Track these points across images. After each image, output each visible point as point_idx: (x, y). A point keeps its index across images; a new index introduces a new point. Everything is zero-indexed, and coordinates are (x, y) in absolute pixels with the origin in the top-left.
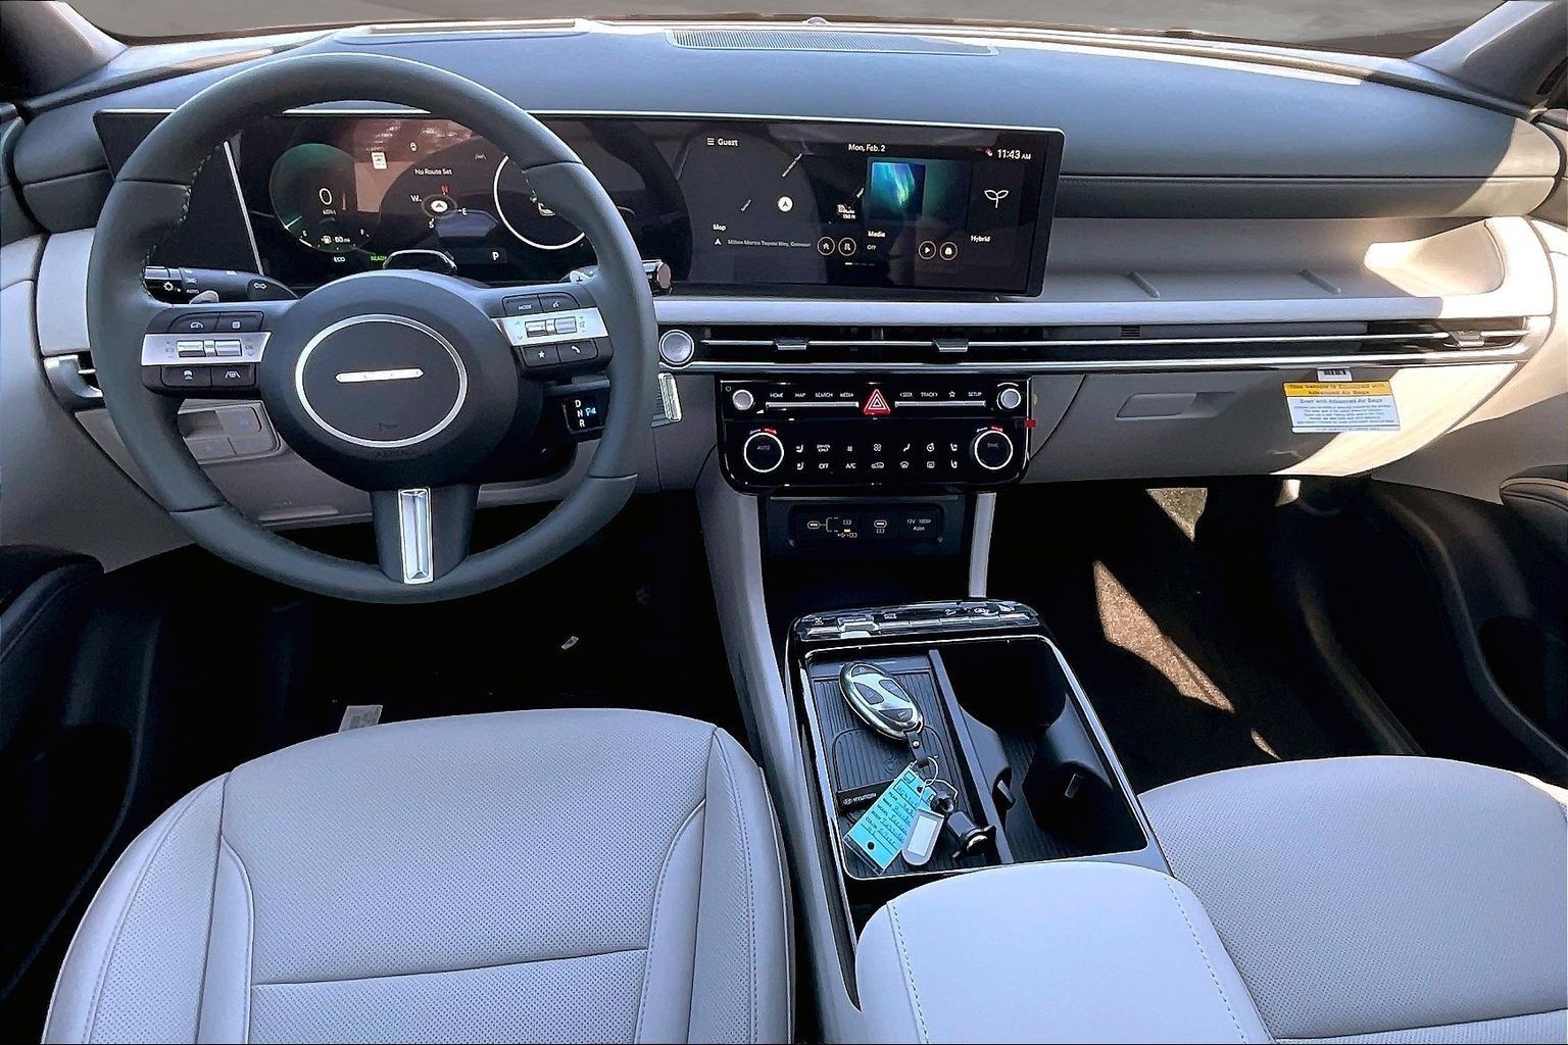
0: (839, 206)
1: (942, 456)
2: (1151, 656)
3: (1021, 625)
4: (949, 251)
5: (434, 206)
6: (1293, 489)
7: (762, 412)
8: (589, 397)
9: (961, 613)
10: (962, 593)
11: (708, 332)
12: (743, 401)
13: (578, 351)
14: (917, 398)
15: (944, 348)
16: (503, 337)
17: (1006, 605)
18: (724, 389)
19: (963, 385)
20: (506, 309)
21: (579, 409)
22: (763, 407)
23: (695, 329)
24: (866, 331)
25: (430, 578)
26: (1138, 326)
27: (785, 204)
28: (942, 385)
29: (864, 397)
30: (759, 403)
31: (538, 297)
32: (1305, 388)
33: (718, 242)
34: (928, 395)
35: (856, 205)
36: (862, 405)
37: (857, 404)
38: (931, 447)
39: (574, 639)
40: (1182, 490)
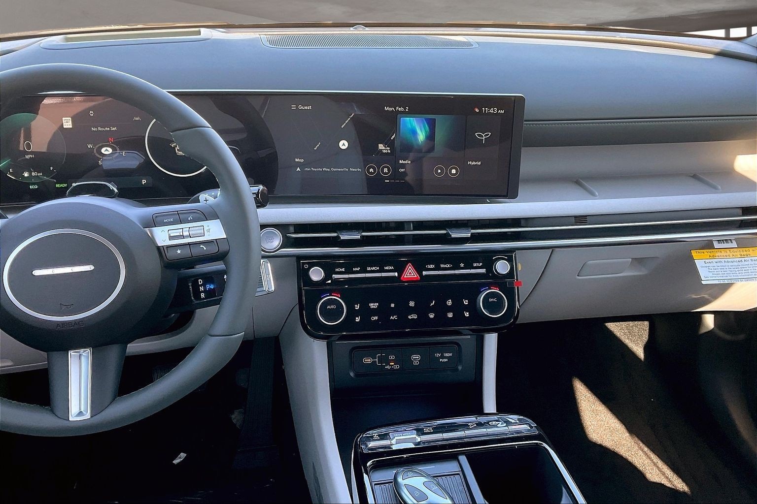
0: (380, 145)
1: (458, 308)
2: (623, 451)
3: (526, 433)
4: (454, 171)
5: (103, 150)
6: (709, 321)
7: (330, 282)
8: (208, 277)
9: (480, 425)
10: (478, 410)
11: (292, 229)
12: (316, 274)
13: (205, 249)
14: (438, 268)
15: (455, 234)
16: (152, 240)
17: (513, 418)
18: (303, 267)
19: (469, 259)
20: (154, 222)
21: (201, 285)
22: (331, 278)
23: (282, 227)
24: (400, 225)
25: (88, 416)
26: (586, 216)
27: (344, 144)
28: (455, 259)
29: (400, 269)
30: (328, 276)
31: (178, 213)
32: (706, 253)
33: (298, 169)
34: (446, 266)
35: (390, 144)
36: (400, 275)
37: (396, 274)
38: (449, 303)
39: (183, 455)
40: (631, 323)
